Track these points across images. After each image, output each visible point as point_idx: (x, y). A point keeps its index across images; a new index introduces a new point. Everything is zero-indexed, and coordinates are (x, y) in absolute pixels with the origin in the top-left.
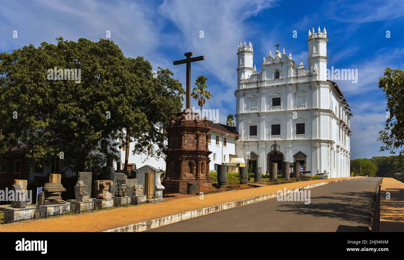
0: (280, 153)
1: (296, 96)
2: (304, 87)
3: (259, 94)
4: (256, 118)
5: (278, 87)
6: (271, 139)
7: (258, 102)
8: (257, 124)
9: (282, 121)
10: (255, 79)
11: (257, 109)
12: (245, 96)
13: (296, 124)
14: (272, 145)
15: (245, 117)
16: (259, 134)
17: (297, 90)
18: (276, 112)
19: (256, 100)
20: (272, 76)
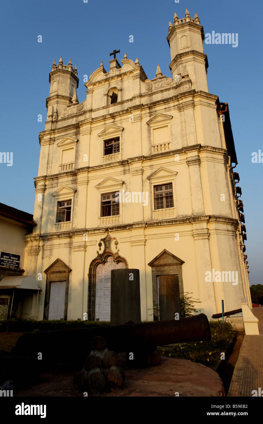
0: (119, 257)
1: (152, 129)
2: (165, 109)
3: (79, 135)
4: (70, 182)
5: (113, 116)
6: (99, 226)
7: (77, 152)
8: (70, 197)
9: (123, 183)
10: (73, 112)
11: (73, 164)
12: (54, 144)
13: (153, 185)
14: (100, 240)
15: (50, 184)
16: (74, 217)
17: (152, 117)
18: (109, 166)
19: (73, 148)
20: (104, 101)
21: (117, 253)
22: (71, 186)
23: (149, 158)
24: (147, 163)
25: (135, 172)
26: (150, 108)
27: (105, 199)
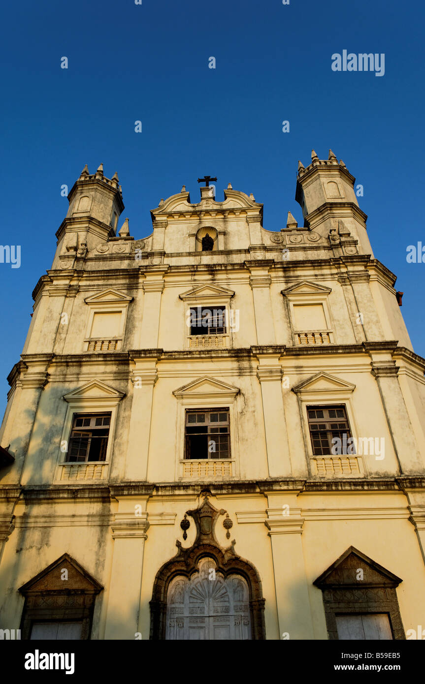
0: (237, 559)
1: (291, 304)
2: (316, 275)
3: (135, 290)
4: (111, 377)
5: (213, 271)
6: (181, 478)
7: (130, 320)
8: (110, 406)
9: (239, 393)
10: (122, 251)
11: (119, 342)
12: (75, 297)
13: (304, 405)
14: (184, 513)
15: (58, 373)
16: (117, 452)
17: (290, 285)
18: (208, 355)
19: (120, 312)
20: (190, 245)
21: (231, 550)
22: (114, 384)
23: (294, 353)
24: (290, 362)
25: (268, 374)
26: (285, 270)
27: (194, 422)
